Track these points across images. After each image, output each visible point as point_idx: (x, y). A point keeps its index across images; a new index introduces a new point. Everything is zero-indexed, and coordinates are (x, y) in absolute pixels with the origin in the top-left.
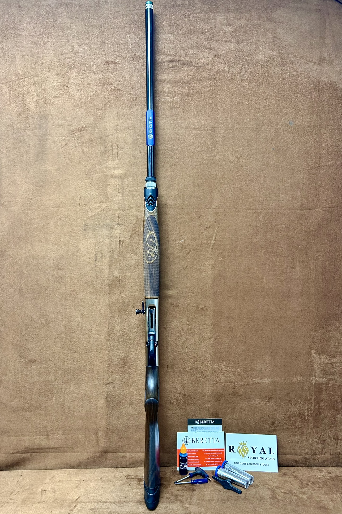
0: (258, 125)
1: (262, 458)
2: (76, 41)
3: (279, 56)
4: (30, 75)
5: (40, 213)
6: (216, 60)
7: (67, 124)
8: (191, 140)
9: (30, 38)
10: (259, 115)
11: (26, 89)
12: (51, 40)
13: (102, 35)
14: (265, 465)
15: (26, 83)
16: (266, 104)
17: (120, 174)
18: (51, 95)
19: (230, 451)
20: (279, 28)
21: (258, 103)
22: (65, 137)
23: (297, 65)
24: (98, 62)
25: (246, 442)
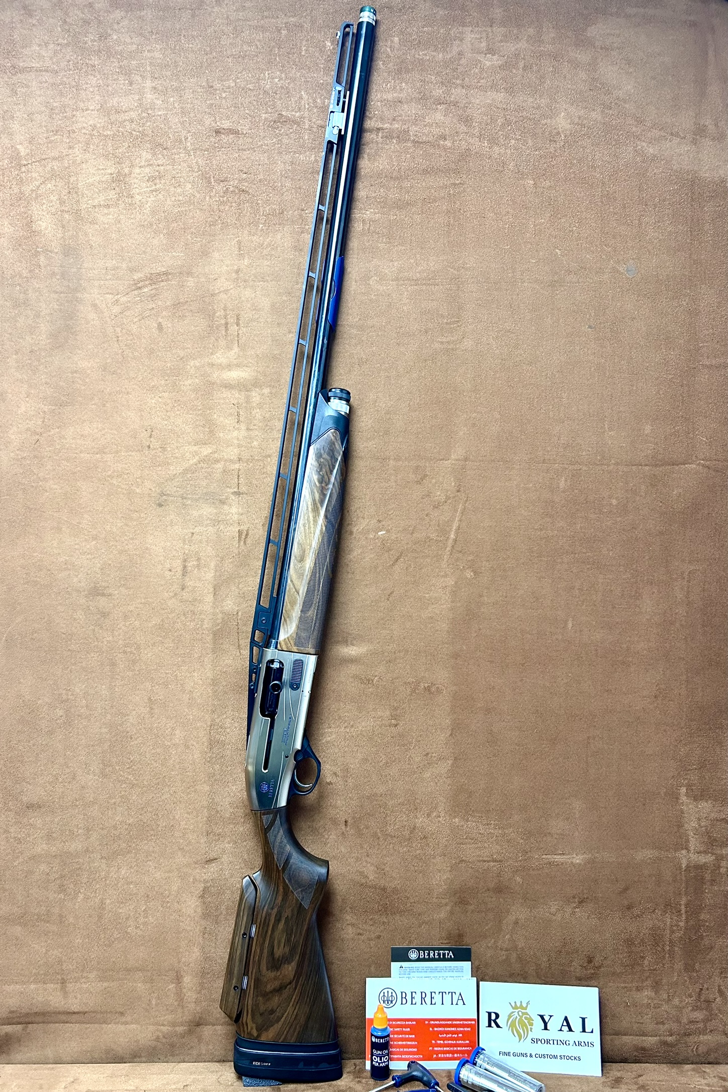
0: (556, 273)
1: (564, 1043)
2: (149, 84)
3: (603, 121)
4: (44, 157)
5: (59, 466)
6: (463, 128)
7: (124, 266)
8: (405, 304)
9: (46, 77)
10: (557, 250)
11: (34, 188)
12: (94, 81)
13: (207, 71)
14: (572, 1058)
15: (34, 175)
16: (575, 228)
17: (242, 380)
18: (89, 202)
19: (490, 1026)
20: (602, 59)
21: (556, 224)
22: (119, 296)
23: (644, 141)
24: (198, 129)
25: (528, 1003)
